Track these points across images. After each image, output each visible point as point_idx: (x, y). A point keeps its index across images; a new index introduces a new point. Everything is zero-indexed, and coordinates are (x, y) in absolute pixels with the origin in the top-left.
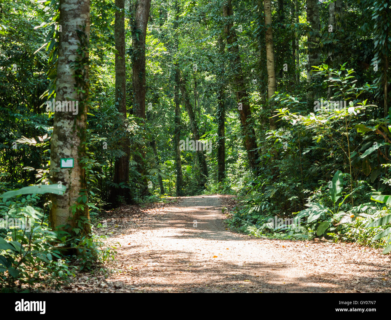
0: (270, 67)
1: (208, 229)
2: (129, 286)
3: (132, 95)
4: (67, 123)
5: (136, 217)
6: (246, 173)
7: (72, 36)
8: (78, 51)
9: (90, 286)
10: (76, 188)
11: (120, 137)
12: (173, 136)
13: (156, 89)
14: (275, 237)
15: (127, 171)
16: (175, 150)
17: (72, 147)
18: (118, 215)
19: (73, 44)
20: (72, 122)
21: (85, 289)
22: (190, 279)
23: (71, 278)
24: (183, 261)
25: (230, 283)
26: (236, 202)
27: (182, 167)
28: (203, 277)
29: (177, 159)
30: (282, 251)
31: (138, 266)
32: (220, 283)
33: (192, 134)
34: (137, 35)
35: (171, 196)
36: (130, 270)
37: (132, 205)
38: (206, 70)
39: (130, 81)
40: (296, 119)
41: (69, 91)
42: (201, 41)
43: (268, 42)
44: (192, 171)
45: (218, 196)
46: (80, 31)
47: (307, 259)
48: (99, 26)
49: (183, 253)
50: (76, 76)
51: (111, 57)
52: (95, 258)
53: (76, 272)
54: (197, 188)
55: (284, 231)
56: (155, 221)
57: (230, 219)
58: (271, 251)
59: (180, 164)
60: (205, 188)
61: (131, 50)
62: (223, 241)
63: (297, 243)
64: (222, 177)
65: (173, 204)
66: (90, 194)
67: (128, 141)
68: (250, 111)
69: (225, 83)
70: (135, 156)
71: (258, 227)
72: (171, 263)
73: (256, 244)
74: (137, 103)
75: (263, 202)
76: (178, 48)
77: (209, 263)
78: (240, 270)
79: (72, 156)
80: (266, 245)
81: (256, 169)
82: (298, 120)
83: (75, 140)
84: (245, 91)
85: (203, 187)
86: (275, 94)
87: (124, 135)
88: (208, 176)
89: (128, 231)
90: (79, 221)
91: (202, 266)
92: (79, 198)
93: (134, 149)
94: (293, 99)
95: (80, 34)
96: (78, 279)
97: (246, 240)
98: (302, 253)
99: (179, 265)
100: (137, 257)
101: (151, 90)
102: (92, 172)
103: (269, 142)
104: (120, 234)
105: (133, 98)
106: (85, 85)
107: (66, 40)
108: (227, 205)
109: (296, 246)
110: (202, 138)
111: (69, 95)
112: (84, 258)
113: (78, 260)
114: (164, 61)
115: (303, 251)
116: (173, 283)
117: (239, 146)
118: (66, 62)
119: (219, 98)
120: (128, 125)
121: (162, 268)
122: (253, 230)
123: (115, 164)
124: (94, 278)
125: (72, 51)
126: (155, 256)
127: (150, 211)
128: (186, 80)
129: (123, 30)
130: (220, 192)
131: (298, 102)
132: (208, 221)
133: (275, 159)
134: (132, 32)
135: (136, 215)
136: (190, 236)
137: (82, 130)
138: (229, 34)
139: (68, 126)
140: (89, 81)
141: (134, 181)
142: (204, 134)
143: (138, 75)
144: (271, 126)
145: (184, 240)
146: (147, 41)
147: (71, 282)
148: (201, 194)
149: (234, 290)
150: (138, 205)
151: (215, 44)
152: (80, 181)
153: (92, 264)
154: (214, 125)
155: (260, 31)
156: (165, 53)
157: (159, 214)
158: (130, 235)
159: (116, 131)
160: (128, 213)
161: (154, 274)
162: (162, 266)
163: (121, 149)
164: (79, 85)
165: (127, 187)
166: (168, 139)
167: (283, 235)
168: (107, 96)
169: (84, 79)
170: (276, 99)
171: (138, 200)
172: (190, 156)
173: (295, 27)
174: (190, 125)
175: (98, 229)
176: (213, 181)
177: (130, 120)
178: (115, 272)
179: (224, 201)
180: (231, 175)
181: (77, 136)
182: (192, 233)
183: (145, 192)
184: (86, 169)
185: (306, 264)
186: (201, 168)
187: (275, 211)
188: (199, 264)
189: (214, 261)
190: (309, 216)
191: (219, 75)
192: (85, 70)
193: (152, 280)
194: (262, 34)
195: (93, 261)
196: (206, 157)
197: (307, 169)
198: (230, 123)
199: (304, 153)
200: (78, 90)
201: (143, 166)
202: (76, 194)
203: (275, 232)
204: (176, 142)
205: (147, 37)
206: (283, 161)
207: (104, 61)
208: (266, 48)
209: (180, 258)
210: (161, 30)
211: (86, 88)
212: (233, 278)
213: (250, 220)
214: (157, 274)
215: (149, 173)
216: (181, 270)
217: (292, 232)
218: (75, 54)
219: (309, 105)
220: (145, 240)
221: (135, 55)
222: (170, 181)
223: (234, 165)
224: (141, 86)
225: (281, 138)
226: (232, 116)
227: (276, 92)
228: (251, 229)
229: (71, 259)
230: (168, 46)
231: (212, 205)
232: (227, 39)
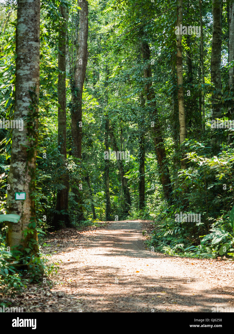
0: (182, 119)
1: (131, 248)
2: (69, 295)
3: (71, 140)
4: (21, 164)
5: (74, 238)
6: (161, 203)
7: (26, 95)
8: (30, 107)
9: (38, 295)
10: (27, 216)
11: (62, 174)
12: (103, 173)
13: (90, 136)
14: (185, 255)
15: (67, 201)
16: (105, 184)
17: (24, 183)
18: (59, 236)
19: (26, 102)
20: (25, 164)
21: (34, 297)
22: (118, 290)
23: (23, 288)
24: (112, 275)
25: (150, 294)
26: (153, 226)
27: (110, 198)
28: (128, 289)
29: (107, 191)
30: (191, 267)
31: (76, 279)
32: (142, 294)
33: (118, 171)
34: (76, 92)
35: (101, 220)
36: (70, 282)
37: (71, 228)
38: (130, 120)
39: (70, 129)
40: (203, 161)
41: (22, 139)
42: (126, 97)
43: (180, 99)
44: (118, 200)
45: (139, 221)
46: (32, 91)
47: (212, 274)
48: (46, 85)
49: (111, 268)
50: (28, 127)
51: (55, 109)
52: (42, 272)
53: (27, 283)
54: (122, 215)
55: (193, 251)
56: (89, 241)
57: (149, 240)
58: (182, 267)
59: (109, 195)
60: (129, 214)
61: (70, 104)
62: (144, 259)
63: (203, 261)
64: (142, 206)
65: (103, 227)
66: (38, 221)
67: (67, 177)
68: (165, 154)
69: (145, 131)
70: (73, 188)
71: (172, 247)
72: (102, 276)
73: (171, 261)
74: (75, 146)
75: (176, 227)
76: (107, 102)
77: (132, 277)
78: (158, 283)
79: (24, 190)
80: (179, 262)
81: (170, 199)
82: (204, 162)
83: (26, 178)
84: (161, 137)
85: (127, 214)
86: (185, 140)
87: (64, 172)
88: (131, 205)
89: (67, 250)
90: (30, 243)
91: (128, 279)
92: (30, 224)
93: (72, 183)
94: (200, 144)
95: (31, 94)
96: (28, 289)
97: (162, 258)
98: (208, 269)
99: (109, 279)
100: (75, 271)
101: (86, 136)
102: (40, 203)
103: (181, 179)
104: (61, 252)
105: (72, 142)
106: (35, 134)
107: (21, 99)
108: (147, 229)
109: (202, 263)
110: (126, 174)
111: (22, 142)
112: (33, 273)
113: (28, 273)
114: (97, 112)
115: (208, 268)
116: (104, 293)
117: (156, 181)
118: (21, 116)
119: (140, 143)
120: (67, 164)
121: (95, 281)
122: (168, 250)
123: (58, 195)
124: (41, 289)
125: (25, 108)
126: (90, 270)
127: (85, 233)
128: (114, 127)
129: (65, 88)
130: (141, 218)
131: (204, 147)
132: (131, 241)
133: (185, 192)
134: (71, 90)
135: (74, 237)
136: (117, 254)
137: (32, 169)
138: (148, 92)
139: (21, 167)
140: (38, 131)
141: (72, 208)
142: (128, 171)
143: (76, 124)
144: (182, 166)
145: (112, 258)
146: (83, 97)
147: (23, 292)
148: (126, 219)
149: (154, 299)
150: (75, 228)
151: (137, 100)
152: (30, 210)
153: (39, 277)
154: (136, 164)
155: (174, 90)
156: (97, 106)
157: (92, 236)
158: (70, 253)
159: (59, 169)
160: (67, 234)
161: (89, 285)
162: (95, 279)
163: (62, 183)
164: (31, 134)
165: (66, 214)
166: (99, 175)
167: (192, 254)
168: (51, 141)
169: (34, 130)
170: (186, 145)
171: (76, 224)
172: (117, 189)
173: (202, 87)
174: (117, 164)
175: (44, 247)
176: (135, 209)
177: (70, 160)
178: (58, 283)
179: (144, 225)
180: (150, 204)
181: (28, 174)
182: (119, 251)
183: (81, 218)
184: (35, 201)
185: (211, 279)
186: (125, 198)
187: (185, 235)
188: (125, 278)
189: (137, 275)
190: (213, 239)
191: (141, 124)
192: (35, 122)
193: (88, 290)
194: (175, 92)
195: (40, 275)
196: (129, 189)
197: (211, 200)
198: (149, 163)
199: (209, 188)
200: (29, 138)
201: (79, 196)
202: (27, 221)
203: (185, 251)
204: (105, 177)
205: (83, 93)
206: (191, 194)
207: (49, 112)
208: (178, 103)
209: (109, 272)
210: (94, 88)
211: (36, 137)
212: (152, 290)
213: (165, 241)
214: (92, 286)
215: (84, 202)
216: (110, 283)
217: (199, 252)
218: (28, 109)
219: (212, 149)
220: (81, 257)
221: (74, 108)
222: (101, 209)
223: (152, 196)
224: (78, 133)
225: (191, 176)
226: (150, 156)
227: (186, 139)
228: (166, 249)
229: (23, 273)
230: (100, 101)
231: (135, 229)
232: (147, 96)
